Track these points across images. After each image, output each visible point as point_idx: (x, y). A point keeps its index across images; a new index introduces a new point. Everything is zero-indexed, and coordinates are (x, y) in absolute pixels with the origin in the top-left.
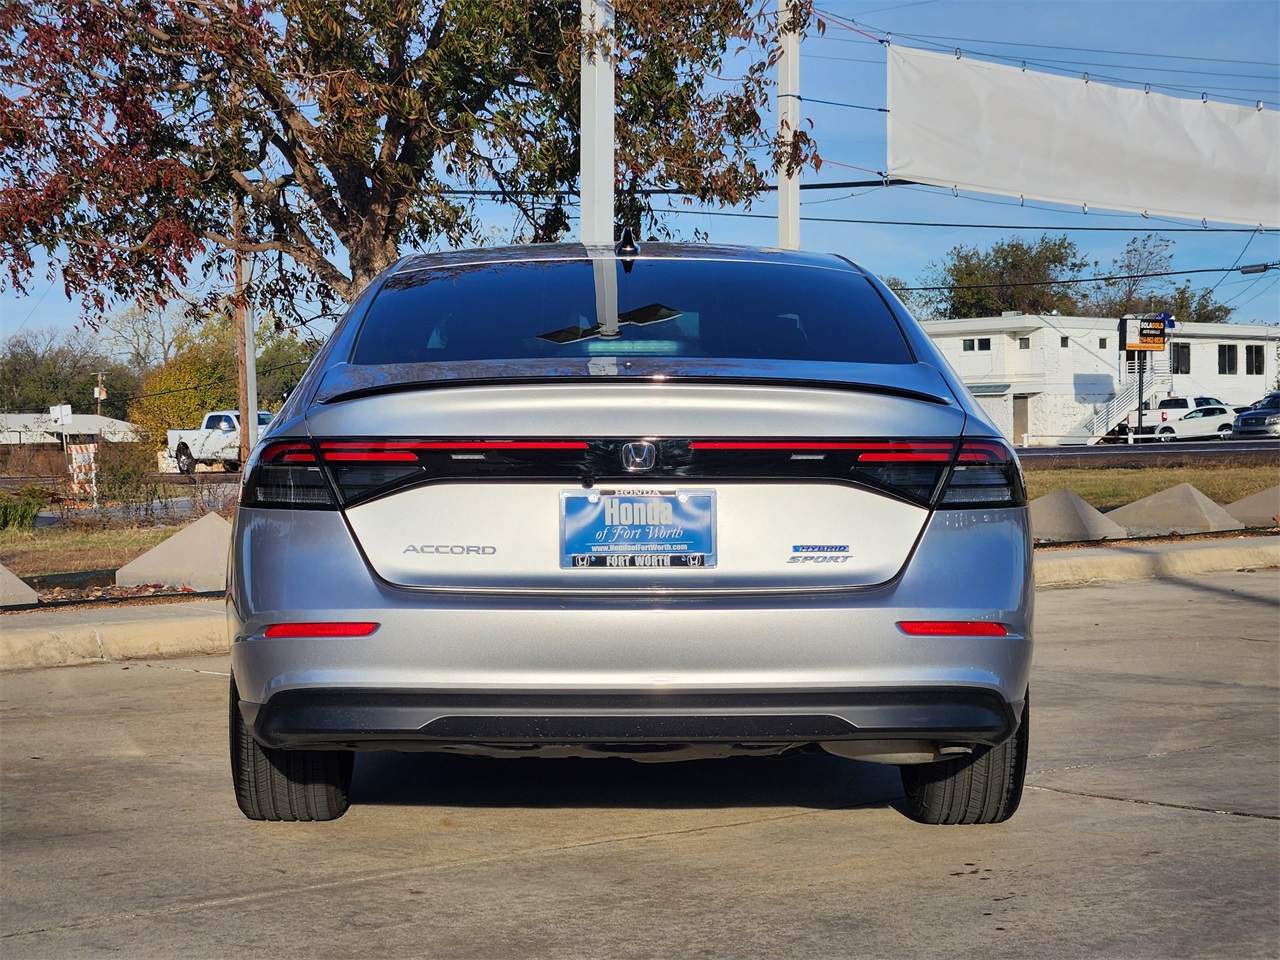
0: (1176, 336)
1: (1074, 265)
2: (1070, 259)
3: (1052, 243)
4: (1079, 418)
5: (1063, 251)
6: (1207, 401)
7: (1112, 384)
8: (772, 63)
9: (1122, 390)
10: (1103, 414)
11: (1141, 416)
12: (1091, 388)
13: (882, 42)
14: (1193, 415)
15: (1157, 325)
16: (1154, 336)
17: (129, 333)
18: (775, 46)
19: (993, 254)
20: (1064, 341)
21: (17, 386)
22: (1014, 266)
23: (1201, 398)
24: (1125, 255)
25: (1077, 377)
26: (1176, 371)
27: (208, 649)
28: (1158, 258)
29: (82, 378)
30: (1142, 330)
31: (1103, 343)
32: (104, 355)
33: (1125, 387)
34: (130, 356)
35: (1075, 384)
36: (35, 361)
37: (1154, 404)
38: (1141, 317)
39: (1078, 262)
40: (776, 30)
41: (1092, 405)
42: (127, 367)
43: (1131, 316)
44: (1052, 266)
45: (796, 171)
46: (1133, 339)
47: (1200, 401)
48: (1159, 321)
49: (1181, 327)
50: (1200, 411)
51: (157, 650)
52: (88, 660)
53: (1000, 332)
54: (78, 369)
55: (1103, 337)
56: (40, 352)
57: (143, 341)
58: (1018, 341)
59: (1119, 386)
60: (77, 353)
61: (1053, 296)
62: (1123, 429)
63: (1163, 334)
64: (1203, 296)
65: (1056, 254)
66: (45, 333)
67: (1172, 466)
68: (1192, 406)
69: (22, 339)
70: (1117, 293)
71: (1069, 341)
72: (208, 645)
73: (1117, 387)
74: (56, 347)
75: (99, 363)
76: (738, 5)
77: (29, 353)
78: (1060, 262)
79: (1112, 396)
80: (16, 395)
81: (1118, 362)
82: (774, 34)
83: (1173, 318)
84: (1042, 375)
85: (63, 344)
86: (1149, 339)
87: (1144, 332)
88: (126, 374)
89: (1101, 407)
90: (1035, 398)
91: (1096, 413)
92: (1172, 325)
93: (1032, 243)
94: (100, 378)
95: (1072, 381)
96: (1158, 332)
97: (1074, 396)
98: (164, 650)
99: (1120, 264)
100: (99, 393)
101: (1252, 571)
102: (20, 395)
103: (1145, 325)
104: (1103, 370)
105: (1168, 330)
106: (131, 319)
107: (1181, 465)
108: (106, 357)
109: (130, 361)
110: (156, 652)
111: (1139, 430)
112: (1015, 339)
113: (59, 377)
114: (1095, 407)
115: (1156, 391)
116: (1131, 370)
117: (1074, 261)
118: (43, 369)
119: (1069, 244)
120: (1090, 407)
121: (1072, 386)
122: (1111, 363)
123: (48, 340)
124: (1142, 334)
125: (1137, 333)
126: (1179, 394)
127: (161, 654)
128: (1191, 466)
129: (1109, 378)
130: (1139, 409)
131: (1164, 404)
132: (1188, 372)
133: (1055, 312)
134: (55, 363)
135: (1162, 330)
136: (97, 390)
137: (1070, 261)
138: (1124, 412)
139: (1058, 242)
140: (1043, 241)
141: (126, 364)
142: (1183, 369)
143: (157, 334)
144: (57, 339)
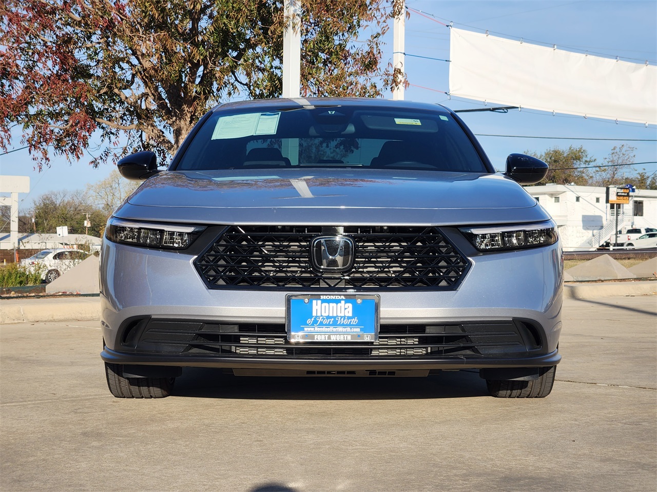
0: (635, 197)
1: (586, 161)
2: (584, 158)
3: (575, 150)
4: (585, 238)
5: (580, 154)
6: (651, 230)
7: (602, 221)
8: (383, 33)
9: (607, 224)
10: (597, 236)
11: (617, 237)
12: (591, 222)
13: (448, 26)
14: (644, 237)
15: (625, 191)
16: (624, 196)
17: (103, 193)
18: (385, 24)
19: (544, 155)
20: (578, 199)
21: (46, 220)
22: (555, 161)
23: (648, 229)
24: (611, 156)
25: (584, 217)
26: (636, 214)
27: (79, 318)
28: (627, 157)
29: (79, 217)
30: (618, 193)
31: (598, 200)
32: (90, 205)
33: (609, 223)
34: (103, 205)
35: (583, 221)
36: (55, 208)
37: (624, 232)
38: (618, 187)
39: (588, 160)
40: (385, 16)
41: (591, 231)
42: (102, 211)
43: (613, 186)
44: (575, 161)
45: (396, 88)
46: (613, 198)
47: (648, 230)
48: (627, 189)
49: (638, 192)
50: (648, 235)
51: (52, 317)
52: (16, 322)
53: (544, 194)
54: (77, 211)
55: (598, 197)
56: (58, 203)
57: (110, 198)
58: (554, 198)
59: (606, 222)
60: (77, 203)
61: (575, 177)
62: (608, 244)
63: (628, 195)
64: (653, 178)
65: (577, 156)
66: (61, 193)
67: (625, 259)
68: (644, 232)
69: (49, 196)
70: (606, 175)
71: (580, 199)
72: (79, 316)
73: (605, 223)
74: (66, 200)
75: (88, 208)
76: (366, 4)
77: (52, 203)
78: (579, 160)
79: (602, 227)
80: (46, 224)
81: (605, 209)
82: (384, 18)
83: (634, 187)
84: (566, 216)
85: (70, 199)
86: (621, 198)
87: (619, 194)
88: (101, 215)
89: (597, 233)
90: (562, 227)
91: (593, 236)
92: (633, 191)
93: (565, 150)
94: (87, 216)
95: (581, 220)
96: (626, 194)
97: (582, 227)
98: (56, 318)
99: (608, 160)
100: (87, 224)
101: (633, 296)
102: (47, 225)
103: (619, 190)
104: (598, 213)
105: (631, 194)
106: (104, 186)
107: (629, 259)
108: (91, 206)
109: (103, 208)
110: (51, 319)
111: (616, 244)
112: (552, 197)
113: (68, 216)
114: (593, 233)
115: (625, 225)
116: (612, 214)
117: (586, 159)
118: (59, 212)
119: (584, 151)
120: (590, 232)
121: (581, 222)
122: (602, 210)
123: (62, 196)
124: (618, 195)
125: (615, 194)
126: (636, 227)
127: (54, 320)
128: (634, 258)
129: (600, 217)
130: (616, 234)
131: (629, 232)
132: (642, 215)
133: (573, 184)
134: (66, 208)
135: (628, 193)
136: (86, 222)
137: (584, 159)
138: (608, 236)
139: (578, 150)
140: (570, 149)
141: (101, 209)
142: (640, 214)
143: (117, 195)
144: (67, 196)
